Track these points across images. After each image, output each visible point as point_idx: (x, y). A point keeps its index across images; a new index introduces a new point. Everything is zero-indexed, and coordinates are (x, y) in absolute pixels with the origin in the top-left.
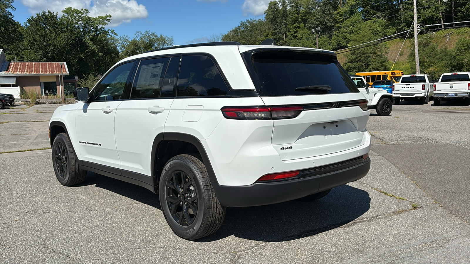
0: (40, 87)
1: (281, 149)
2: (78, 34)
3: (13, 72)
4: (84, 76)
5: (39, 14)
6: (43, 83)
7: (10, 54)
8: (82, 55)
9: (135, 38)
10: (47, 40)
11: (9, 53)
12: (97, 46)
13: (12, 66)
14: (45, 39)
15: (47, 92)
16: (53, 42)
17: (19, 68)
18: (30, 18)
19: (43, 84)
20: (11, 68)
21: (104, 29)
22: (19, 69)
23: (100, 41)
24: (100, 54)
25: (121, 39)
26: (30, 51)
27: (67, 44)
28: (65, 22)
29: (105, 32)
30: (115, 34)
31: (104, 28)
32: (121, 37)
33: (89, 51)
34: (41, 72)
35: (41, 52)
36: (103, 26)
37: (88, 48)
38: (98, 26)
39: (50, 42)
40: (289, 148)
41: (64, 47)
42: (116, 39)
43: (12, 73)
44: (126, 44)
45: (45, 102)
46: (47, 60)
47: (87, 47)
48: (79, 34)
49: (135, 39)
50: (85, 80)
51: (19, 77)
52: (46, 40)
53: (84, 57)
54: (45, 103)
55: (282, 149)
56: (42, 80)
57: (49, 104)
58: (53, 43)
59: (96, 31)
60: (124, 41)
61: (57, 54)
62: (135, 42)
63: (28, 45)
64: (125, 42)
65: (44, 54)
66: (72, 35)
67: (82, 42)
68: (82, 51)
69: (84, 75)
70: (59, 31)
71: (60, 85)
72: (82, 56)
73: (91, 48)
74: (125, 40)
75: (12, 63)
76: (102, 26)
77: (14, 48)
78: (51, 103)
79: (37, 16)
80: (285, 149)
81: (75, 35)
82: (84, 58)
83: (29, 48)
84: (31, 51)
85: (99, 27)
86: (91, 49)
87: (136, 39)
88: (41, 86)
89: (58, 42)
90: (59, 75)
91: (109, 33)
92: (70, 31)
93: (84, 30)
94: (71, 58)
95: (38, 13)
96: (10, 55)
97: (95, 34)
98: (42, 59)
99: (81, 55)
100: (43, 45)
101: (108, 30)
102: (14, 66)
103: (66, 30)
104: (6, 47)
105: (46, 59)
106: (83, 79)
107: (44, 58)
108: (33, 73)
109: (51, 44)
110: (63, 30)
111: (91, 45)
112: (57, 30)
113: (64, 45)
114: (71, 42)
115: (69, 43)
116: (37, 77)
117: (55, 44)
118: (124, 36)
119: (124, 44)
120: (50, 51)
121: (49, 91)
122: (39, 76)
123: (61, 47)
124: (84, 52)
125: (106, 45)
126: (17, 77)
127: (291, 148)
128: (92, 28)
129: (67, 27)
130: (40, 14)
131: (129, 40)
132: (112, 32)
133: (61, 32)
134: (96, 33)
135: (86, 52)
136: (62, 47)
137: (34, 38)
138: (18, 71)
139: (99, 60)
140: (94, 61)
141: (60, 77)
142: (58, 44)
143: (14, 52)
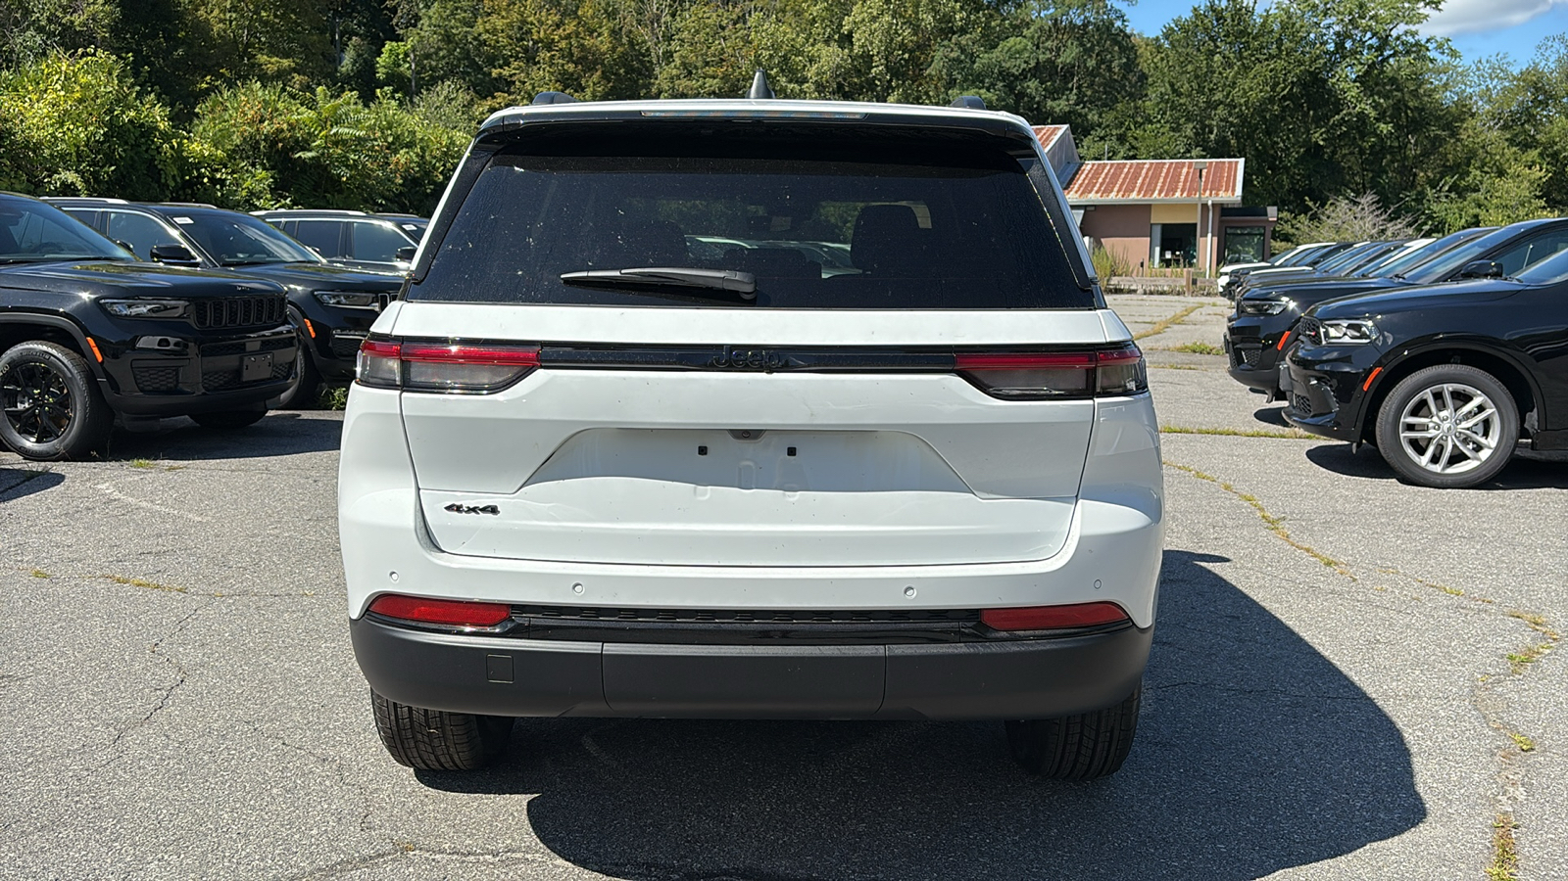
0: (1149, 239)
1: (449, 508)
2: (1312, 62)
3: (1079, 193)
4: (1311, 204)
5: (1199, 7)
6: (1159, 228)
7: (1102, 138)
8: (1317, 135)
9: (1537, 61)
10: (1211, 90)
11: (1102, 135)
12: (1374, 101)
13: (1083, 176)
14: (1204, 87)
15: (1168, 255)
16: (1228, 95)
17: (1100, 180)
18: (1171, 22)
19: (1157, 233)
20: (1080, 182)
21: (1417, 38)
22: (1098, 185)
23: (1393, 80)
24: (1385, 128)
25: (1478, 69)
26: (1159, 125)
27: (1271, 100)
28: (1276, 27)
29: (1417, 50)
30: (1454, 54)
31: (1413, 34)
32: (1480, 62)
33: (1343, 119)
34: (1157, 192)
35: (1189, 129)
36: (1413, 28)
37: (1342, 110)
38: (1391, 30)
39: (1218, 96)
40: (484, 510)
41: (1260, 110)
42: (1460, 70)
43: (1077, 195)
44: (1498, 88)
45: (1132, 288)
46: (1204, 153)
47: (1338, 105)
48: (1315, 60)
49: (1536, 65)
50: (1310, 220)
51: (1093, 208)
52: (1206, 90)
53: (1323, 140)
54: (1135, 291)
55: (453, 510)
56: (1159, 218)
57: (1145, 293)
58: (1227, 98)
59: (1380, 49)
60: (1491, 75)
61: (1238, 132)
62: (1534, 79)
63: (1156, 109)
64: (1492, 79)
65: (1197, 134)
66: (1292, 66)
67: (1324, 88)
68: (1318, 121)
69: (1311, 200)
70: (1254, 55)
71: (1210, 235)
72: (1318, 137)
73: (1354, 108)
74: (1498, 71)
75: (1088, 165)
76: (1407, 27)
77: (1116, 118)
78: (1151, 293)
79: (1192, 14)
80: (466, 512)
81: (1302, 68)
82: (1321, 143)
83: (1159, 117)
84: (1162, 126)
85: (1394, 33)
86: (1351, 110)
87: (1542, 65)
88: (1151, 237)
89: (1245, 93)
90: (1210, 203)
91: (1428, 49)
92: (1287, 55)
93: (1340, 46)
94: (1281, 145)
95: (1196, 6)
96: (1103, 142)
97: (1377, 57)
98: (1189, 152)
99: (1315, 133)
100: (1196, 105)
101: (1428, 41)
102: (1090, 175)
103: (1274, 50)
104: (1096, 117)
105: (1203, 151)
106: (1306, 214)
107: (1196, 147)
108: (1134, 195)
109: (1221, 103)
110: (1265, 54)
111: (1352, 97)
112: (1245, 54)
113: (1263, 102)
114: (1285, 92)
115: (1278, 95)
116: (1146, 208)
117: (1233, 100)
118: (1493, 59)
119: (1490, 86)
120: (1214, 123)
121: (1173, 253)
122: (1150, 205)
123: (1252, 110)
124: (1327, 124)
125: (1415, 94)
126: (1088, 209)
127: (494, 510)
128: (1369, 35)
129: (1279, 41)
130: (1202, 7)
131: (1510, 69)
132: (1440, 47)
133: (1257, 59)
134: (1382, 55)
135: (1332, 121)
136: (1255, 109)
137: (1172, 85)
138: (1096, 189)
139: (1380, 150)
140: (1362, 152)
141: (1211, 208)
142: (1242, 101)
143: (1114, 132)
